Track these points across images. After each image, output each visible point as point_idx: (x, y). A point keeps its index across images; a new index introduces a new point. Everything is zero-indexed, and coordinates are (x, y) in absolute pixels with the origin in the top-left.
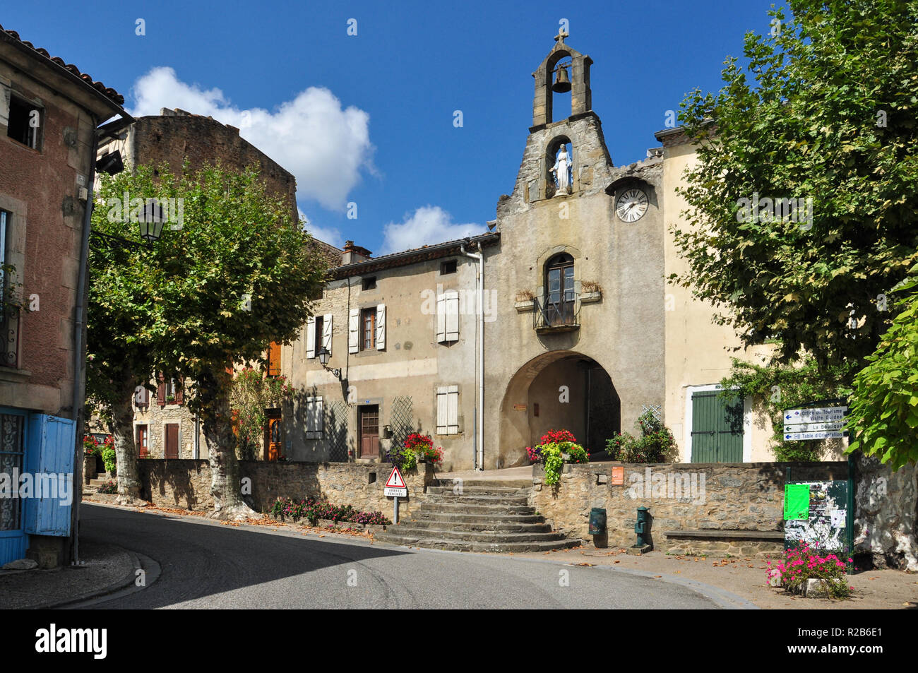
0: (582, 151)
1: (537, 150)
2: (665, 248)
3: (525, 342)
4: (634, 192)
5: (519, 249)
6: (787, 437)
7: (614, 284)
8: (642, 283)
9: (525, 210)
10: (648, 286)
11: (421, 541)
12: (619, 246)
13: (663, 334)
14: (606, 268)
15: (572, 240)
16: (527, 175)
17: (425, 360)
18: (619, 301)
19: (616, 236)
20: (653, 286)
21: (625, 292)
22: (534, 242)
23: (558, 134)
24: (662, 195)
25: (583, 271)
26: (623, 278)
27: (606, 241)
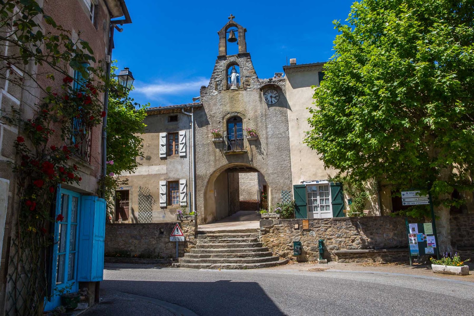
0: (245, 69)
1: (221, 66)
2: (289, 118)
3: (217, 158)
4: (272, 91)
5: (213, 112)
6: (404, 204)
7: (264, 132)
8: (278, 133)
9: (215, 94)
10: (281, 134)
11: (213, 266)
12: (266, 115)
13: (290, 157)
14: (260, 124)
15: (241, 110)
16: (217, 78)
17: (159, 166)
18: (267, 140)
19: (264, 110)
20: (283, 134)
21: (270, 136)
22: (221, 110)
23: (232, 60)
24: (286, 94)
25: (247, 125)
26: (268, 130)
27: (259, 112)
